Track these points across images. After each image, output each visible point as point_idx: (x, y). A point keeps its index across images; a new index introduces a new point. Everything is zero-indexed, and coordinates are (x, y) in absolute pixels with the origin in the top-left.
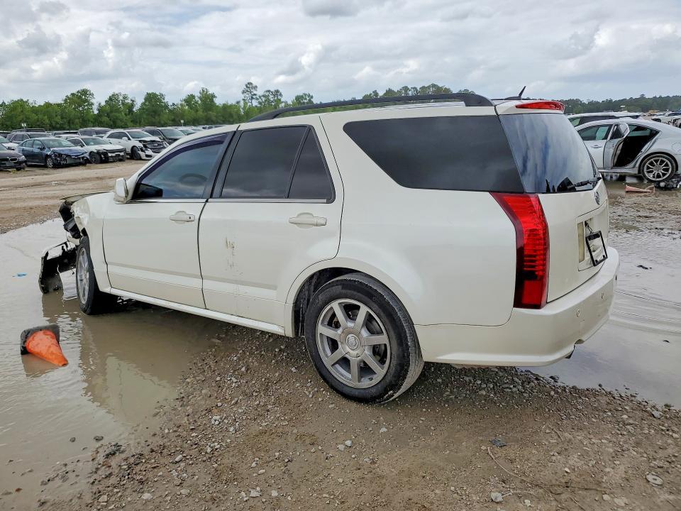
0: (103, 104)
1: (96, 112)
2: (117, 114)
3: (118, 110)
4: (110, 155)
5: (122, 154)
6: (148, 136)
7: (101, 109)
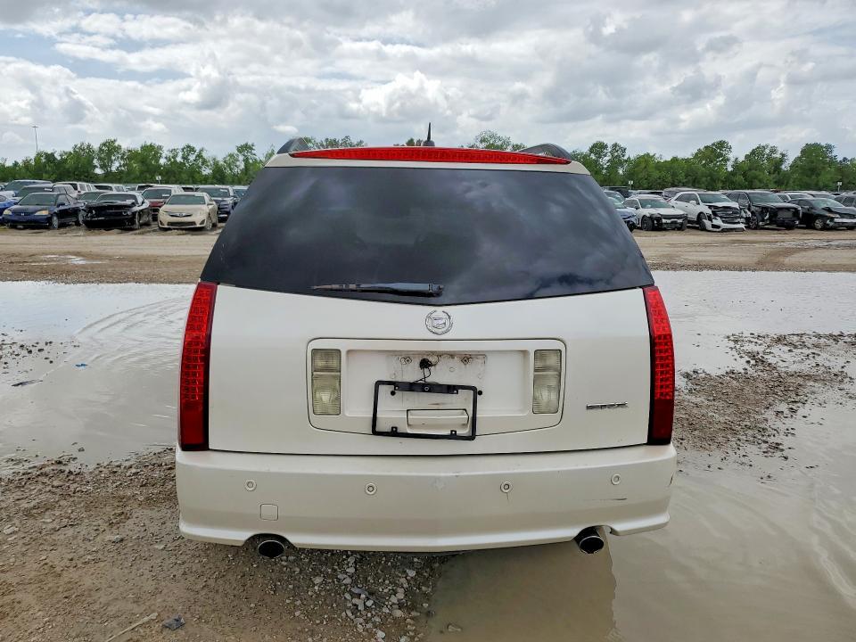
0: (742, 159)
1: (730, 169)
2: (757, 173)
3: (759, 168)
4: (664, 221)
5: (680, 221)
6: (724, 200)
7: (737, 166)
